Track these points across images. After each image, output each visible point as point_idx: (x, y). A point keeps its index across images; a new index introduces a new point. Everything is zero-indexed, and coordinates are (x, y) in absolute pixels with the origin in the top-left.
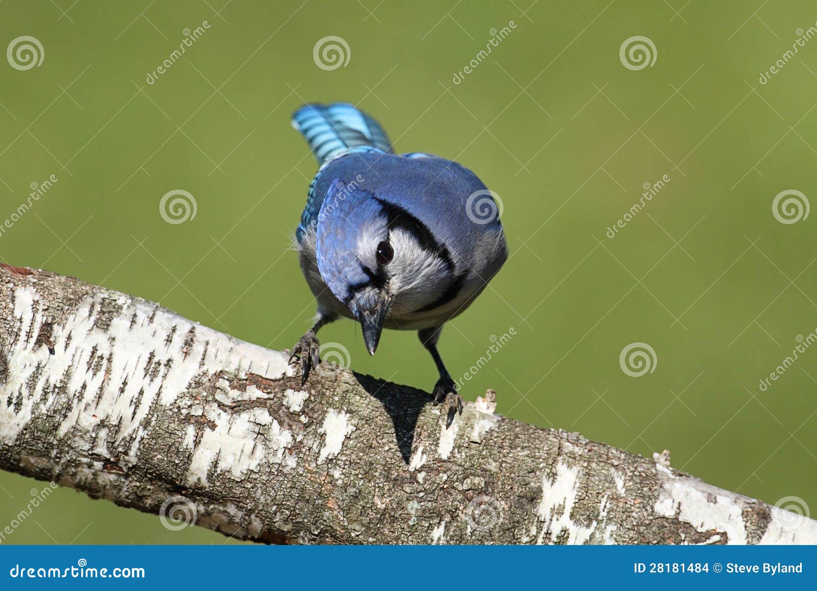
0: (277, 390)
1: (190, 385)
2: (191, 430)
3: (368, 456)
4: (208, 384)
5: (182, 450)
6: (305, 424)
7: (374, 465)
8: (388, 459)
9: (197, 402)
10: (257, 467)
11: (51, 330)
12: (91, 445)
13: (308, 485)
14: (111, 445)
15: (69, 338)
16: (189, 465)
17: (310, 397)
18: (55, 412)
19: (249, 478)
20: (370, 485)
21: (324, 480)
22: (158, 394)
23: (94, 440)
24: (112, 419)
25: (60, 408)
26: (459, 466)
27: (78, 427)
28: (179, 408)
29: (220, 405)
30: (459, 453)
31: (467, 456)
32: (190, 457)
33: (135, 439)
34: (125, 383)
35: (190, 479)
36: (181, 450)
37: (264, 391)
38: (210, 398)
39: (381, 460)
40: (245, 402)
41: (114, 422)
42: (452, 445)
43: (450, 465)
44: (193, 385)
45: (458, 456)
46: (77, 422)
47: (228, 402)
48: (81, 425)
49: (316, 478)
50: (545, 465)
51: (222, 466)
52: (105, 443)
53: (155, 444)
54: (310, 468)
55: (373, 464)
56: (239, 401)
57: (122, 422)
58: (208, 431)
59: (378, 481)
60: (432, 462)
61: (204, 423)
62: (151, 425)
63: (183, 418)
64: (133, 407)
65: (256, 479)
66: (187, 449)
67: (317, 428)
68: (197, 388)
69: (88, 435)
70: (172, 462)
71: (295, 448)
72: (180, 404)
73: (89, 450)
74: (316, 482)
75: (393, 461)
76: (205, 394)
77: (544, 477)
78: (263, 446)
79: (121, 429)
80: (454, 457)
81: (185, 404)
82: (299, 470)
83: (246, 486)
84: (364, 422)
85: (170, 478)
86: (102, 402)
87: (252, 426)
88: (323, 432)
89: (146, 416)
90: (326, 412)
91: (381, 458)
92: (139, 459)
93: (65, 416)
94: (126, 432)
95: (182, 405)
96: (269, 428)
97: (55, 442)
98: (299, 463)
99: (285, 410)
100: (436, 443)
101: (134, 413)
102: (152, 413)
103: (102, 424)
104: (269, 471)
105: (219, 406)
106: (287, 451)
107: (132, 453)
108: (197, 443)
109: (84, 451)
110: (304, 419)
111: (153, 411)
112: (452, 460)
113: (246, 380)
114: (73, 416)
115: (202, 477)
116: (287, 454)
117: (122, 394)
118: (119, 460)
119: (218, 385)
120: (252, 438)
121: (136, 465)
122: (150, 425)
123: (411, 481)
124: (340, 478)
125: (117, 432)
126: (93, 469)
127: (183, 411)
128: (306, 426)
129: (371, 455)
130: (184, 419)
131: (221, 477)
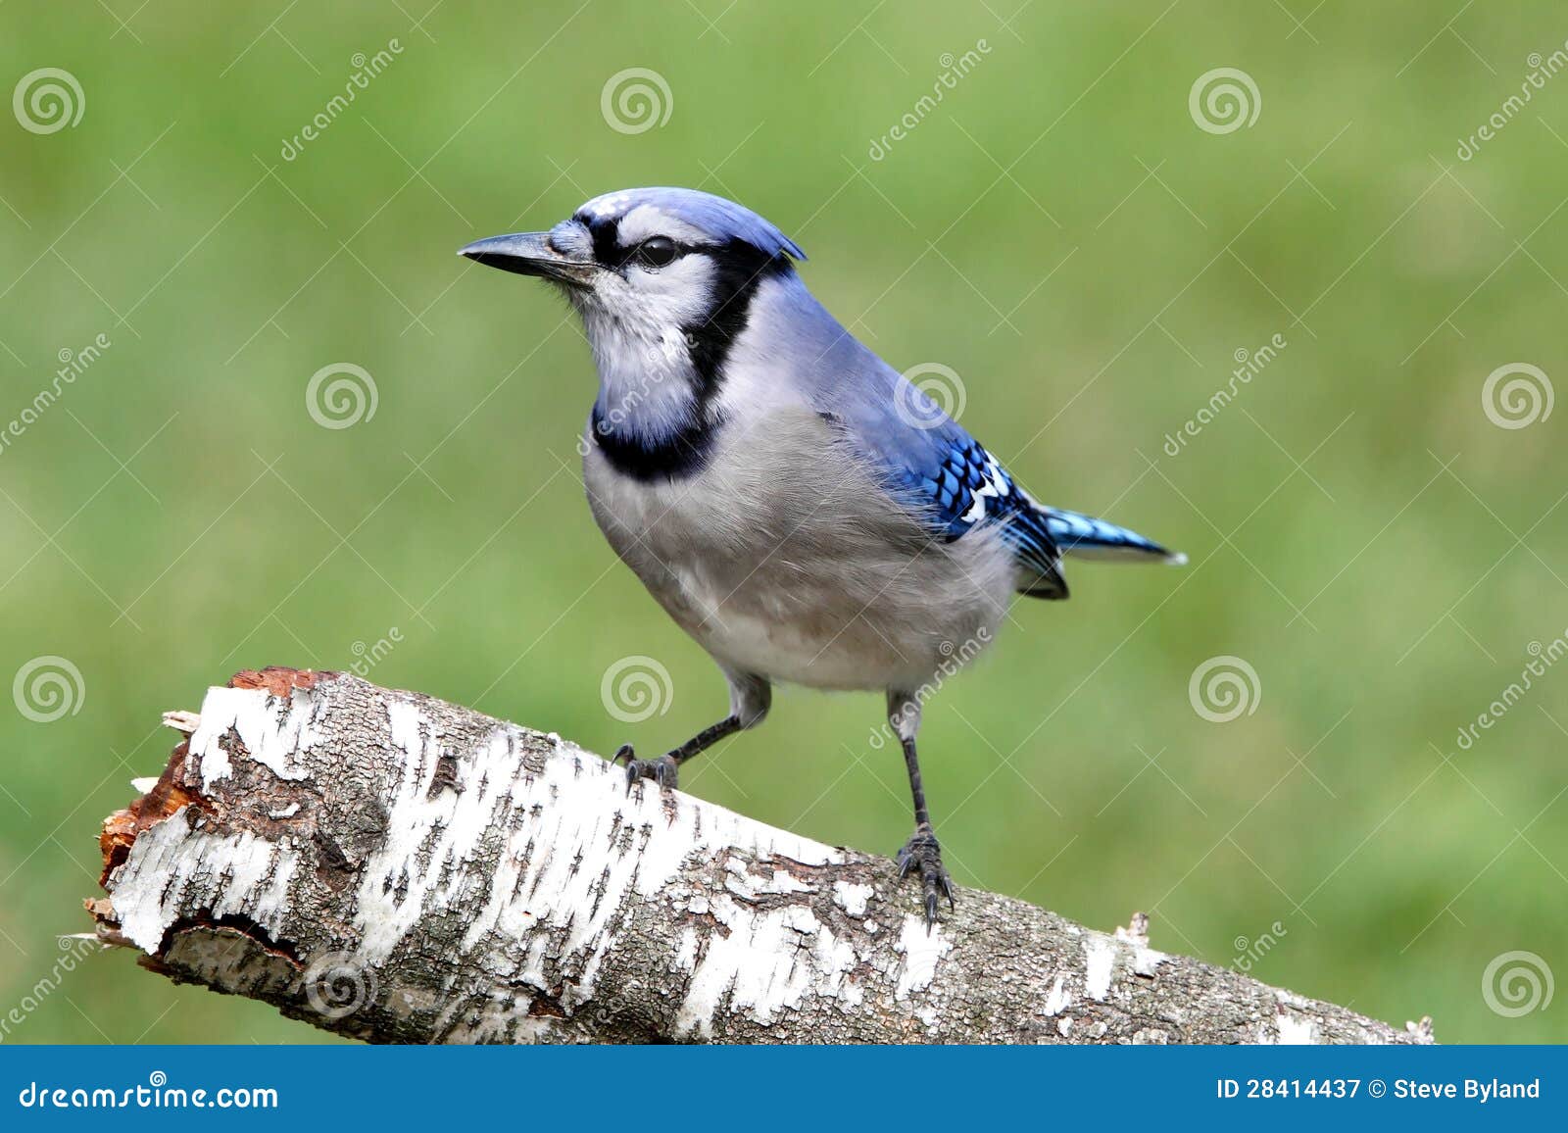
0: (821, 880)
1: (684, 865)
2: (689, 937)
3: (977, 990)
4: (712, 865)
5: (674, 971)
6: (873, 934)
7: (988, 1004)
8: (1009, 995)
9: (697, 892)
10: (797, 1002)
11: (455, 768)
12: (517, 966)
13: (881, 1034)
14: (551, 964)
15: (485, 781)
16: (684, 997)
17: (875, 895)
18: (462, 905)
19: (783, 1021)
20: (982, 1036)
21: (907, 1027)
22: (635, 877)
23: (524, 955)
24: (556, 918)
25: (470, 898)
26: (1123, 1012)
27: (498, 932)
28: (669, 899)
29: (738, 900)
30: (1120, 991)
31: (1134, 997)
32: (686, 984)
33: (594, 951)
34: (579, 858)
35: (681, 1024)
36: (672, 971)
37: (802, 880)
38: (719, 886)
39: (999, 996)
40: (775, 896)
41: (560, 921)
42: (1109, 979)
43: (1107, 1010)
44: (689, 865)
45: (1120, 996)
46: (497, 923)
47: (748, 895)
48: (505, 929)
49: (894, 1024)
50: (1259, 1016)
51: (740, 999)
52: (542, 962)
53: (630, 959)
54: (883, 1006)
55: (986, 1002)
56: (764, 894)
57: (574, 922)
58: (716, 939)
59: (994, 1031)
60: (1079, 1004)
61: (709, 925)
62: (624, 927)
63: (677, 916)
64: (594, 896)
65: (795, 1023)
66: (683, 968)
67: (893, 941)
68: (695, 869)
69: (514, 947)
70: (655, 993)
71: (860, 972)
72: (671, 893)
73: (511, 974)
74: (895, 1031)
75: (1019, 999)
76: (709, 880)
77: (1260, 1033)
78: (807, 968)
79: (572, 936)
80: (1114, 998)
81: (679, 894)
82: (865, 1010)
83: (778, 1036)
84: (966, 936)
85: (649, 1022)
86: (541, 888)
87: (788, 934)
88: (901, 949)
89: (615, 912)
90: (903, 918)
91: (998, 993)
92: (598, 989)
93: (479, 913)
94: (578, 941)
95: (674, 894)
96: (816, 939)
97: (456, 961)
98: (866, 997)
99: (839, 912)
100: (1082, 973)
101: (595, 907)
102: (625, 906)
103: (539, 927)
104: (817, 1008)
105: (733, 899)
106: (847, 975)
107: (587, 979)
108: (699, 958)
109: (502, 976)
110: (871, 926)
111: (627, 903)
112: (1111, 1002)
113: (770, 863)
114: (490, 912)
115: (704, 1020)
116: (848, 981)
117: (574, 875)
118: (561, 993)
119: (728, 866)
120: (789, 953)
121: (591, 1001)
122: (621, 927)
123: (1049, 1032)
124: (933, 1024)
125: (564, 940)
126: (512, 1013)
127: (676, 905)
128: (876, 938)
129: (983, 988)
130: (678, 919)
131: (736, 1019)
